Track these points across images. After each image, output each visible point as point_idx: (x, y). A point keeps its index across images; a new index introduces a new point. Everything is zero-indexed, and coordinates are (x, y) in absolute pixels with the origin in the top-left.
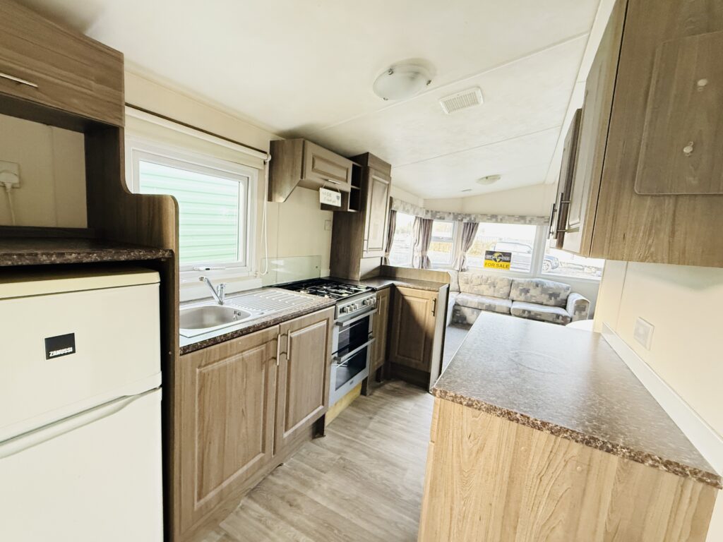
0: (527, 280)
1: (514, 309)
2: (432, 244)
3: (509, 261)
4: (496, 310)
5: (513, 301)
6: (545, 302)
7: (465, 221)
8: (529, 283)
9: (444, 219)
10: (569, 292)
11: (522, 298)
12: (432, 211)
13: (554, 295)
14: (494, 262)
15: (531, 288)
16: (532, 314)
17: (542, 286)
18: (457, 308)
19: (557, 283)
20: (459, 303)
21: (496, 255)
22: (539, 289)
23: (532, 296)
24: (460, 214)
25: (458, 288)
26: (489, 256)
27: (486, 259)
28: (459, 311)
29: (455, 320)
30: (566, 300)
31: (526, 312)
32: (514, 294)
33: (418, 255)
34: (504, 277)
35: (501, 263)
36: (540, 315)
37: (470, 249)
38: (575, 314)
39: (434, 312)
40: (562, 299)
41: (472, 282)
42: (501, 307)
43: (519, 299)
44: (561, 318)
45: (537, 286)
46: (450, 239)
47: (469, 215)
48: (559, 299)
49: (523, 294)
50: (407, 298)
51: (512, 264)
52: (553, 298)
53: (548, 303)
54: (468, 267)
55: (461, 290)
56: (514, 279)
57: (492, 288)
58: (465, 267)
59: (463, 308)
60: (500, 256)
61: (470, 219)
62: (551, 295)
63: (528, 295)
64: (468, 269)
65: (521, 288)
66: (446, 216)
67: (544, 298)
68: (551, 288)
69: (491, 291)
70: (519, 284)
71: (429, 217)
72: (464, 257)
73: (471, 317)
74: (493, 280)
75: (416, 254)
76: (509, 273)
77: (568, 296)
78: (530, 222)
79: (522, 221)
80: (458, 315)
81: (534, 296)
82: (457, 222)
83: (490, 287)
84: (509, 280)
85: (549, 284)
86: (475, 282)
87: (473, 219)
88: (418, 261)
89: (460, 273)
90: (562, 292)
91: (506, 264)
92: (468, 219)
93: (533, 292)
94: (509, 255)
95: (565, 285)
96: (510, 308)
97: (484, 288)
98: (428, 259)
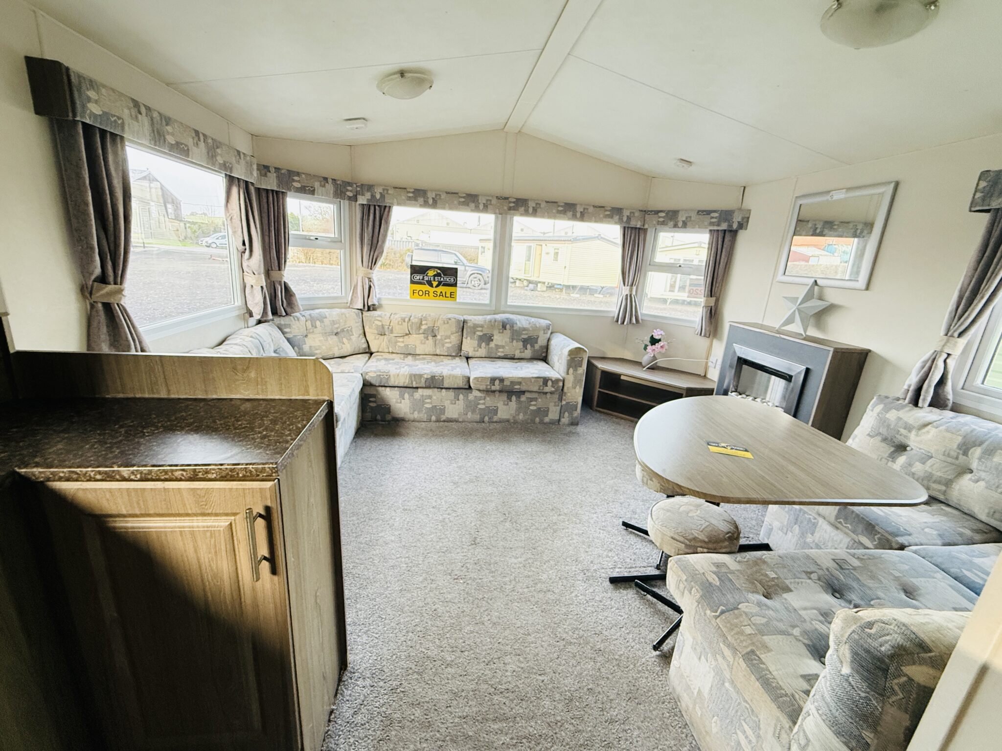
0: (489, 317)
1: (476, 379)
2: (293, 253)
3: (455, 285)
4: (446, 385)
5: (467, 358)
6: (518, 354)
7: (362, 200)
8: (492, 324)
9: (312, 192)
10: (550, 332)
11: (482, 352)
12: (277, 169)
13: (529, 341)
14: (426, 287)
15: (495, 332)
16: (507, 383)
17: (512, 327)
18: (369, 391)
19: (533, 320)
20: (373, 382)
21: (431, 273)
22: (508, 332)
23: (498, 347)
24: (350, 184)
25: (365, 345)
26: (418, 277)
27: (412, 282)
28: (374, 396)
29: (368, 415)
30: (547, 348)
31: (497, 382)
32: (469, 346)
33: (257, 281)
34: (450, 316)
35: (441, 289)
36: (520, 383)
37: (379, 263)
38: (568, 374)
39: (272, 560)
40: (541, 347)
41: (392, 331)
42: (455, 377)
43: (478, 354)
44: (550, 383)
45: (504, 327)
46: (333, 241)
47: (370, 187)
48: (537, 347)
49: (483, 344)
50: (120, 524)
51: (459, 291)
52: (529, 346)
53: (523, 355)
54: (379, 299)
55: (373, 349)
56: (466, 317)
57: (430, 338)
58: (373, 301)
59: (380, 389)
60: (438, 275)
61: (373, 196)
62: (526, 342)
63: (492, 345)
64: (380, 306)
65: (480, 334)
66: (317, 185)
67: (516, 348)
68: (525, 329)
69: (428, 346)
70: (476, 326)
71: (271, 183)
72: (370, 280)
73: (398, 405)
74: (431, 325)
75: (250, 280)
76: (457, 306)
77: (549, 340)
78: (486, 208)
79: (472, 205)
80: (372, 405)
81: (503, 347)
82: (345, 203)
83: (427, 338)
84: (458, 321)
85: (522, 322)
86: (399, 330)
87: (378, 196)
88: (259, 298)
89: (366, 314)
90: (541, 333)
91: (448, 290)
92: (368, 195)
93: (500, 339)
94: (452, 272)
95: (544, 323)
96: (469, 378)
97: (416, 341)
98: (287, 289)
